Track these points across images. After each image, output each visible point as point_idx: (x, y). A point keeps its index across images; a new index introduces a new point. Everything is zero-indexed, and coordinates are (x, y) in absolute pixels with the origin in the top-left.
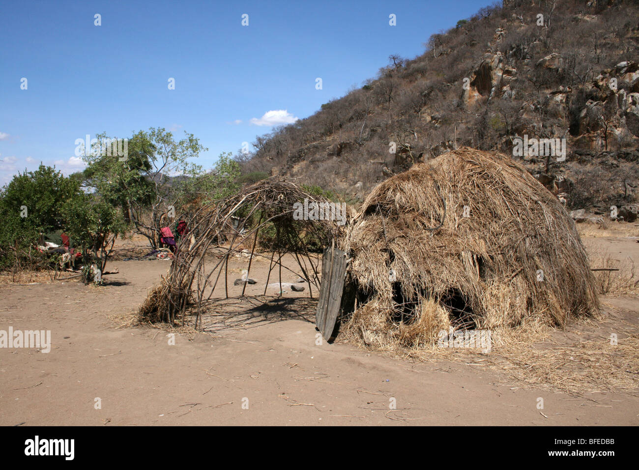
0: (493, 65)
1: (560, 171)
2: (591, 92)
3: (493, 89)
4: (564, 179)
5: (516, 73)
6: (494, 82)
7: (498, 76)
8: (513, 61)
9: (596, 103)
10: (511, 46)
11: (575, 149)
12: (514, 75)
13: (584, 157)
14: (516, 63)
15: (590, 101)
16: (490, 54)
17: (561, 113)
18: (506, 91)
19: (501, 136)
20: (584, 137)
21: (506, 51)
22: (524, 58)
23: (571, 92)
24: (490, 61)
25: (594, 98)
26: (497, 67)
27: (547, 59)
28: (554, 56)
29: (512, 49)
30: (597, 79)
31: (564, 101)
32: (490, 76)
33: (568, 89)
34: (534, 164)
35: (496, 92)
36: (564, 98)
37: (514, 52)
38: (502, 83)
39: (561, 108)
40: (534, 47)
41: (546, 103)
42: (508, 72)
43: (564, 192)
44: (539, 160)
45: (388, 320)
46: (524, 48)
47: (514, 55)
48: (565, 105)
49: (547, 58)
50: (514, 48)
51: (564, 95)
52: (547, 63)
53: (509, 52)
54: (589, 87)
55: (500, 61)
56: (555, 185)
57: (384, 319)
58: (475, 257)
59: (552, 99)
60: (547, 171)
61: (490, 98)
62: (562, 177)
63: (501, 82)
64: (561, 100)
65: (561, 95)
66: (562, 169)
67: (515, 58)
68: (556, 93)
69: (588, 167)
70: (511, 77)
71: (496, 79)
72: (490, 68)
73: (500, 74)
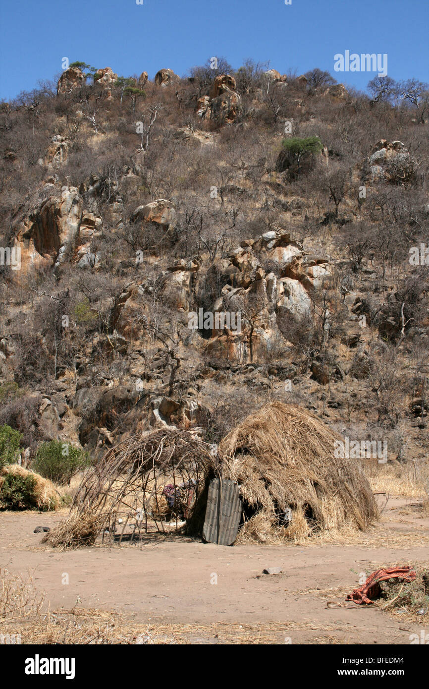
0: (64, 208)
1: (189, 394)
2: (227, 272)
3: (63, 248)
4: (199, 406)
5: (102, 225)
6: (65, 238)
7: (71, 226)
8: (94, 204)
9: (236, 290)
10: (92, 178)
11: (208, 360)
12: (97, 228)
13: (222, 373)
14: (100, 207)
15: (227, 286)
16: (52, 185)
17: (184, 301)
18: (84, 254)
19: (90, 332)
20: (220, 341)
21: (82, 186)
22: (113, 200)
23: (197, 269)
24: (59, 200)
25: (233, 283)
26: (69, 212)
27: (152, 207)
28: (162, 203)
29: (93, 183)
30: (236, 254)
31: (188, 282)
32: (57, 227)
33: (193, 264)
34: (148, 382)
35: (67, 255)
36: (188, 278)
37: (97, 189)
38: (79, 240)
39: (183, 294)
40: (127, 184)
41: (162, 284)
42: (89, 223)
43: (199, 426)
44: (155, 375)
45: (272, 525)
46: (113, 184)
47: (97, 193)
48: (188, 289)
49: (152, 205)
50: (96, 181)
51: (188, 273)
52: (151, 214)
53: (88, 188)
54: (225, 265)
55: (75, 202)
56: (185, 416)
57: (270, 525)
58: (312, 482)
59: (169, 278)
60: (171, 393)
61: (57, 264)
62: (195, 404)
63: (76, 238)
64: (184, 281)
65: (183, 273)
66: (190, 390)
67: (98, 199)
68: (176, 270)
69: (229, 389)
70: (92, 231)
71: (67, 232)
72: (58, 212)
73: (74, 224)
